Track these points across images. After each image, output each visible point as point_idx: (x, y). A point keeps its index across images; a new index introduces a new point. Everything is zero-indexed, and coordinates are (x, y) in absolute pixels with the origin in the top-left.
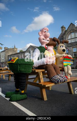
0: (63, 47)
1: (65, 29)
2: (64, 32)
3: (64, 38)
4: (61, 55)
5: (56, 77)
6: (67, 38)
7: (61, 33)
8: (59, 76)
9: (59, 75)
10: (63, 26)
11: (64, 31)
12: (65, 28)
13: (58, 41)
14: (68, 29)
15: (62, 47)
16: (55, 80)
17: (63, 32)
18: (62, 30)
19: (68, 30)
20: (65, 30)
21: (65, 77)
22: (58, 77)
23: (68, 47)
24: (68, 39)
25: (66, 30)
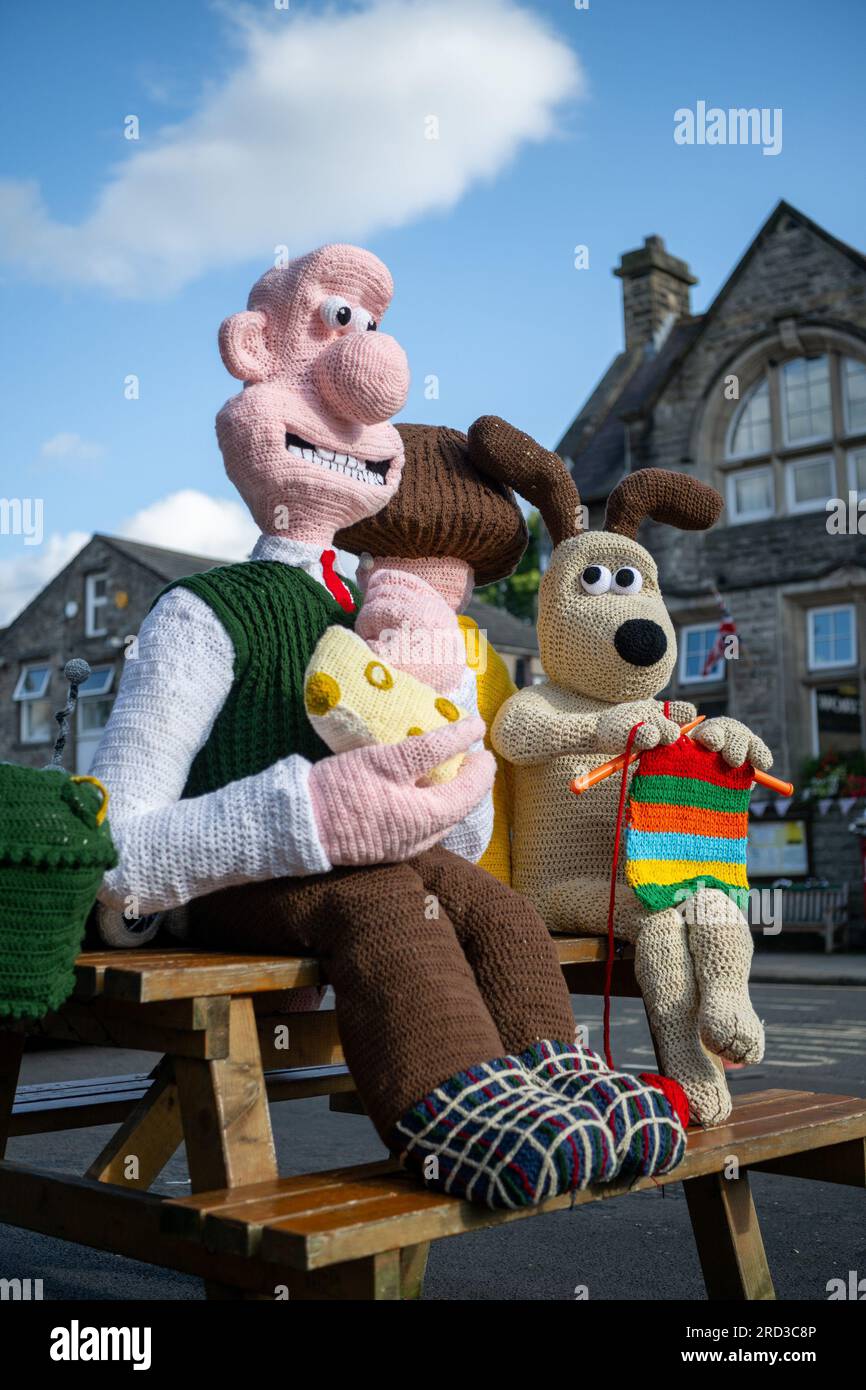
0: (624, 579)
1: (685, 300)
2: (661, 336)
3: (659, 438)
4: (587, 720)
5: (488, 1093)
6: (717, 439)
7: (621, 363)
8: (550, 1070)
9: (555, 1059)
10: (652, 241)
11: (669, 319)
12: (682, 278)
13: (540, 489)
14: (731, 304)
15: (607, 577)
16: (476, 1154)
17: (649, 333)
18: (639, 316)
19: (732, 322)
20: (685, 315)
21: (645, 1091)
22: (532, 1087)
23: (725, 585)
24: (731, 457)
25: (707, 319)
